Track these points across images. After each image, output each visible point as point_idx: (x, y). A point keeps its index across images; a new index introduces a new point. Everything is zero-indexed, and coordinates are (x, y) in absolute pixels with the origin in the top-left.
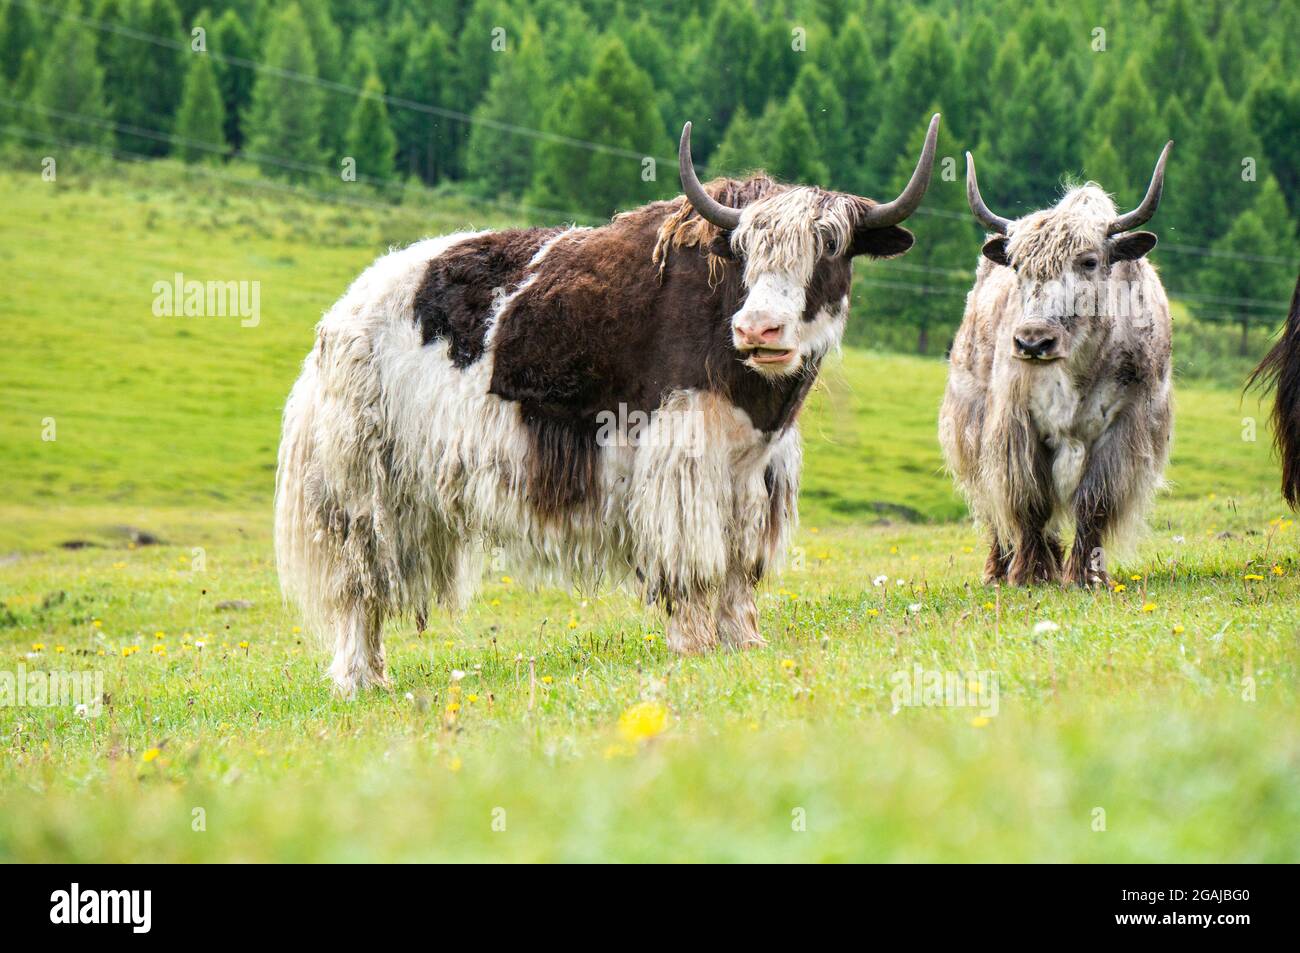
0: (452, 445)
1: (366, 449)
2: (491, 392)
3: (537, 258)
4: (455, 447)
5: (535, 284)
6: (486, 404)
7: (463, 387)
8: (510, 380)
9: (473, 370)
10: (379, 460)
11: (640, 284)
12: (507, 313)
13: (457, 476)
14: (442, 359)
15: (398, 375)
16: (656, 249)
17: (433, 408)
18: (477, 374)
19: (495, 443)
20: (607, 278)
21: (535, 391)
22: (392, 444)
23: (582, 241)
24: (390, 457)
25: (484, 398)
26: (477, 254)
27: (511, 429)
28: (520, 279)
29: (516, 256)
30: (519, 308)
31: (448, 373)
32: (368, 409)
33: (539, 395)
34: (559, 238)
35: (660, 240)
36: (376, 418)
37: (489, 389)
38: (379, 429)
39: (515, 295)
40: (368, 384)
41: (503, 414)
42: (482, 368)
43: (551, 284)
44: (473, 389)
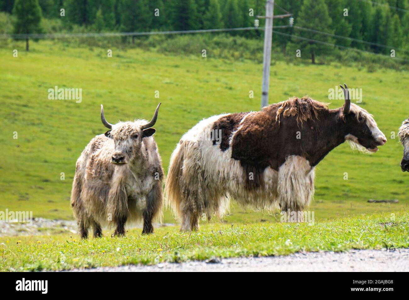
0: (222, 172)
1: (197, 172)
2: (232, 157)
3: (242, 121)
4: (223, 172)
5: (242, 128)
6: (231, 161)
7: (224, 156)
8: (237, 154)
9: (226, 151)
10: (201, 175)
11: (273, 128)
12: (235, 136)
13: (223, 181)
14: (218, 148)
15: (206, 153)
16: (277, 117)
17: (216, 162)
18: (228, 153)
19: (234, 172)
20: (262, 126)
21: (244, 157)
22: (204, 171)
23: (254, 116)
24: (204, 175)
25: (230, 159)
26: (227, 120)
27: (238, 168)
28: (238, 127)
29: (237, 121)
30: (239, 135)
31: (219, 153)
32: (198, 162)
33: (246, 158)
34: (248, 115)
35: (277, 115)
36: (200, 164)
37: (231, 157)
38: (201, 167)
39: (237, 131)
40: (198, 155)
41: (236, 164)
42: (229, 151)
43: (247, 128)
44: (227, 157)
